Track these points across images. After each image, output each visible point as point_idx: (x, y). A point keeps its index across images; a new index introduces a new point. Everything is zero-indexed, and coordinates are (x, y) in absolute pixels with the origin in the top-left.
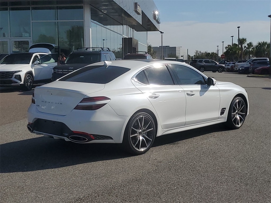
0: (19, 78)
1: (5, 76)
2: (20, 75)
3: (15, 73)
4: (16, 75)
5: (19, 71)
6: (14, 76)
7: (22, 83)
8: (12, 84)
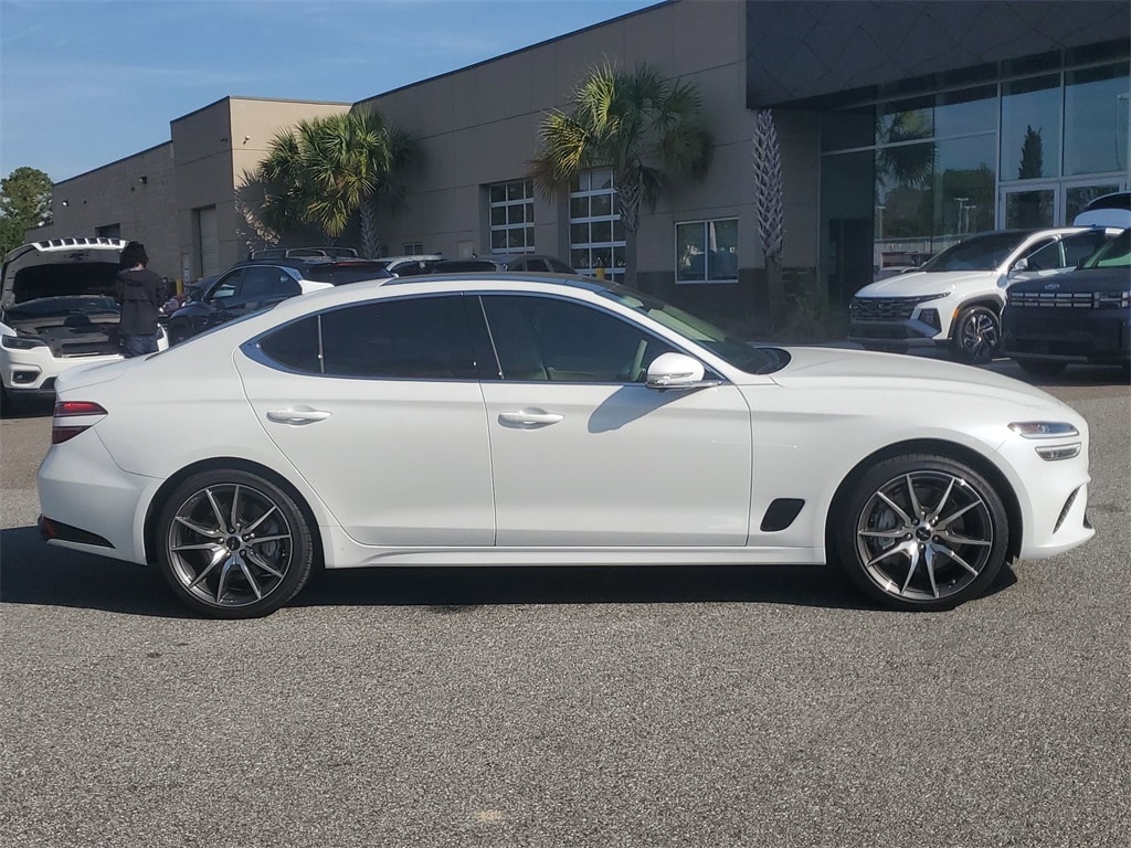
0: (933, 318)
1: (890, 314)
2: (935, 312)
3: (919, 302)
4: (923, 310)
5: (936, 297)
6: (915, 315)
7: (944, 335)
8: (907, 340)
